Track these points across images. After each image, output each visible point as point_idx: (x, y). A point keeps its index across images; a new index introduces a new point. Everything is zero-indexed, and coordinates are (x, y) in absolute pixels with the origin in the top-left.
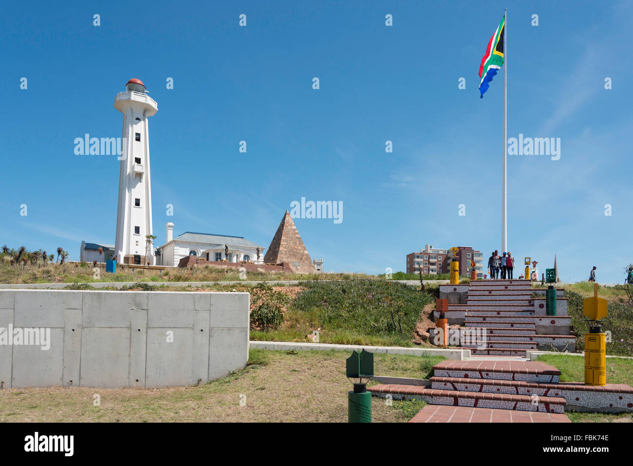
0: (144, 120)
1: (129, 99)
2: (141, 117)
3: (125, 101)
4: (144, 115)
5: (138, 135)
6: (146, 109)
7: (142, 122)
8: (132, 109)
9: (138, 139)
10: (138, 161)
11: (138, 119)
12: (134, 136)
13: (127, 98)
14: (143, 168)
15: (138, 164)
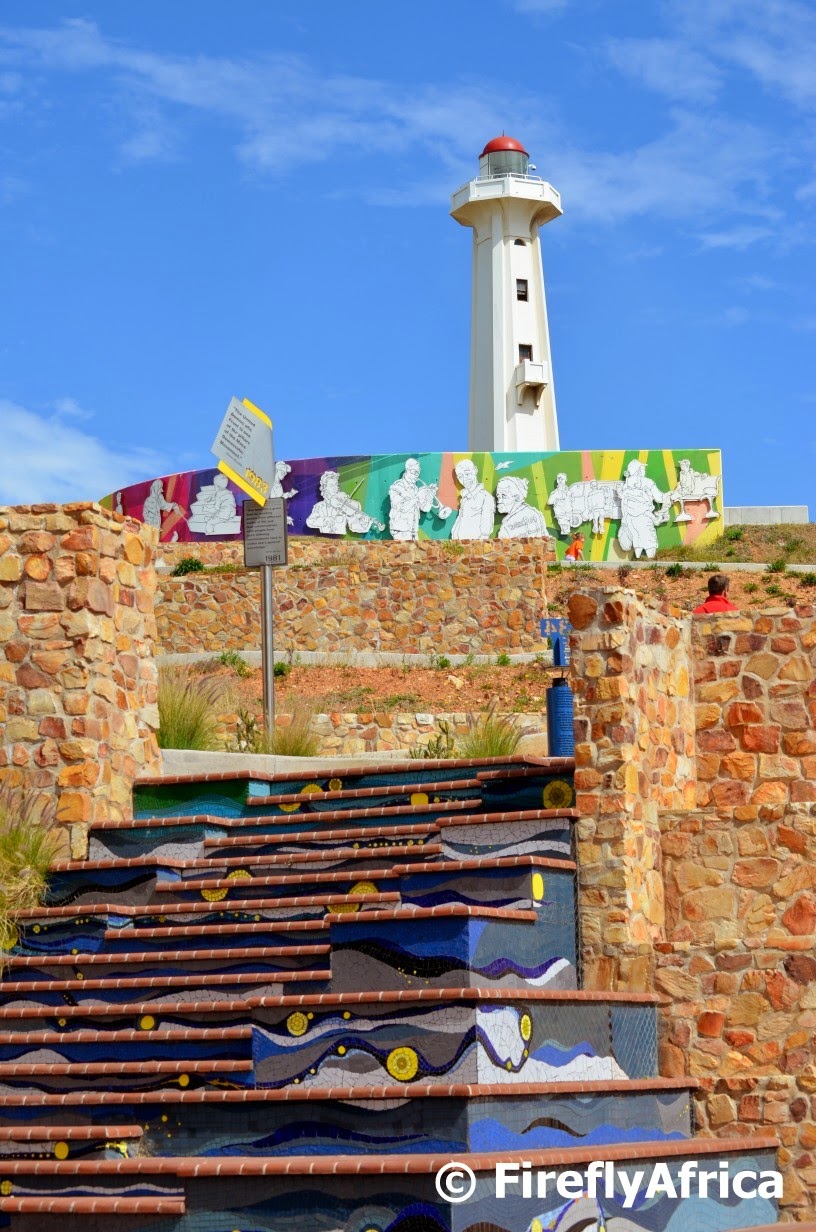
0: (533, 242)
2: (525, 235)
3: (490, 200)
5: (522, 282)
9: (523, 297)
10: (526, 351)
11: (519, 243)
12: (514, 289)
14: (539, 370)
15: (527, 361)
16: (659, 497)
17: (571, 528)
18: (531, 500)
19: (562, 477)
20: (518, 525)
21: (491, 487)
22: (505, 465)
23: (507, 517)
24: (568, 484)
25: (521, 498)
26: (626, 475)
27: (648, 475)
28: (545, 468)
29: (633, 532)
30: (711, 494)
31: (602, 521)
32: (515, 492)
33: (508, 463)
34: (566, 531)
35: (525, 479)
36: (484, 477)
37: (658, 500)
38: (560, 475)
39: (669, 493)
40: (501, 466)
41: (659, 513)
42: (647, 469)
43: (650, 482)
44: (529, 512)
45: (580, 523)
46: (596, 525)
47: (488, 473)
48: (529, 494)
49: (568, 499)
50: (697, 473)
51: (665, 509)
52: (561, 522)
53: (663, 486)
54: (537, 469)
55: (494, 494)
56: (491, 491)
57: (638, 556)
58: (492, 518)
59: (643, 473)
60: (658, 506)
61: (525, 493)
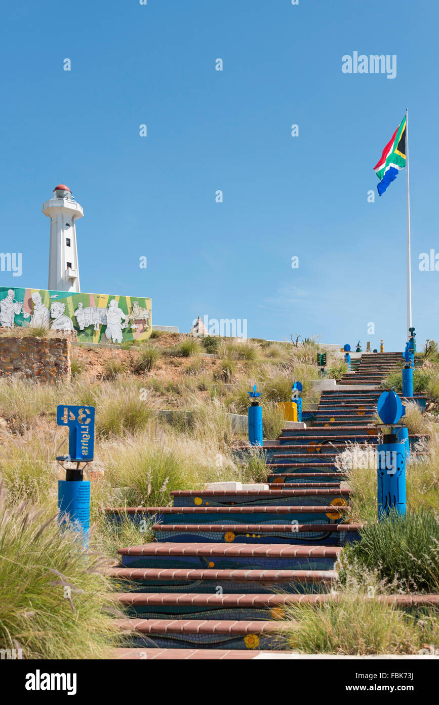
0: (73, 226)
1: (62, 207)
2: (70, 223)
3: (57, 207)
4: (73, 220)
5: (68, 240)
6: (74, 215)
7: (71, 228)
8: (62, 216)
9: (68, 245)
10: (69, 265)
11: (68, 225)
12: (66, 242)
13: (60, 205)
14: (74, 272)
15: (69, 268)
16: (124, 317)
17: (85, 327)
18: (66, 313)
19: (81, 304)
20: (60, 324)
21: (48, 306)
22: (55, 296)
23: (56, 320)
24: (83, 307)
25: (62, 312)
26: (109, 305)
27: (119, 307)
28: (73, 300)
29: (112, 331)
30: (147, 317)
31: (98, 325)
32: (60, 309)
33: (56, 296)
34: (82, 328)
35: (64, 304)
36: (45, 301)
37: (124, 318)
38: (80, 303)
39: (128, 315)
40: (52, 297)
41: (124, 324)
42: (119, 304)
43: (120, 310)
44: (65, 318)
45: (88, 325)
46: (95, 327)
47: (47, 299)
48: (65, 311)
49: (83, 314)
50: (141, 308)
51: (127, 322)
52: (80, 324)
53: (126, 312)
54: (69, 300)
55: (49, 308)
56: (48, 308)
57: (114, 342)
58: (48, 320)
59: (117, 306)
60: (124, 321)
61: (64, 310)
